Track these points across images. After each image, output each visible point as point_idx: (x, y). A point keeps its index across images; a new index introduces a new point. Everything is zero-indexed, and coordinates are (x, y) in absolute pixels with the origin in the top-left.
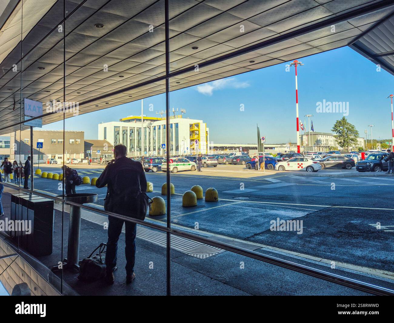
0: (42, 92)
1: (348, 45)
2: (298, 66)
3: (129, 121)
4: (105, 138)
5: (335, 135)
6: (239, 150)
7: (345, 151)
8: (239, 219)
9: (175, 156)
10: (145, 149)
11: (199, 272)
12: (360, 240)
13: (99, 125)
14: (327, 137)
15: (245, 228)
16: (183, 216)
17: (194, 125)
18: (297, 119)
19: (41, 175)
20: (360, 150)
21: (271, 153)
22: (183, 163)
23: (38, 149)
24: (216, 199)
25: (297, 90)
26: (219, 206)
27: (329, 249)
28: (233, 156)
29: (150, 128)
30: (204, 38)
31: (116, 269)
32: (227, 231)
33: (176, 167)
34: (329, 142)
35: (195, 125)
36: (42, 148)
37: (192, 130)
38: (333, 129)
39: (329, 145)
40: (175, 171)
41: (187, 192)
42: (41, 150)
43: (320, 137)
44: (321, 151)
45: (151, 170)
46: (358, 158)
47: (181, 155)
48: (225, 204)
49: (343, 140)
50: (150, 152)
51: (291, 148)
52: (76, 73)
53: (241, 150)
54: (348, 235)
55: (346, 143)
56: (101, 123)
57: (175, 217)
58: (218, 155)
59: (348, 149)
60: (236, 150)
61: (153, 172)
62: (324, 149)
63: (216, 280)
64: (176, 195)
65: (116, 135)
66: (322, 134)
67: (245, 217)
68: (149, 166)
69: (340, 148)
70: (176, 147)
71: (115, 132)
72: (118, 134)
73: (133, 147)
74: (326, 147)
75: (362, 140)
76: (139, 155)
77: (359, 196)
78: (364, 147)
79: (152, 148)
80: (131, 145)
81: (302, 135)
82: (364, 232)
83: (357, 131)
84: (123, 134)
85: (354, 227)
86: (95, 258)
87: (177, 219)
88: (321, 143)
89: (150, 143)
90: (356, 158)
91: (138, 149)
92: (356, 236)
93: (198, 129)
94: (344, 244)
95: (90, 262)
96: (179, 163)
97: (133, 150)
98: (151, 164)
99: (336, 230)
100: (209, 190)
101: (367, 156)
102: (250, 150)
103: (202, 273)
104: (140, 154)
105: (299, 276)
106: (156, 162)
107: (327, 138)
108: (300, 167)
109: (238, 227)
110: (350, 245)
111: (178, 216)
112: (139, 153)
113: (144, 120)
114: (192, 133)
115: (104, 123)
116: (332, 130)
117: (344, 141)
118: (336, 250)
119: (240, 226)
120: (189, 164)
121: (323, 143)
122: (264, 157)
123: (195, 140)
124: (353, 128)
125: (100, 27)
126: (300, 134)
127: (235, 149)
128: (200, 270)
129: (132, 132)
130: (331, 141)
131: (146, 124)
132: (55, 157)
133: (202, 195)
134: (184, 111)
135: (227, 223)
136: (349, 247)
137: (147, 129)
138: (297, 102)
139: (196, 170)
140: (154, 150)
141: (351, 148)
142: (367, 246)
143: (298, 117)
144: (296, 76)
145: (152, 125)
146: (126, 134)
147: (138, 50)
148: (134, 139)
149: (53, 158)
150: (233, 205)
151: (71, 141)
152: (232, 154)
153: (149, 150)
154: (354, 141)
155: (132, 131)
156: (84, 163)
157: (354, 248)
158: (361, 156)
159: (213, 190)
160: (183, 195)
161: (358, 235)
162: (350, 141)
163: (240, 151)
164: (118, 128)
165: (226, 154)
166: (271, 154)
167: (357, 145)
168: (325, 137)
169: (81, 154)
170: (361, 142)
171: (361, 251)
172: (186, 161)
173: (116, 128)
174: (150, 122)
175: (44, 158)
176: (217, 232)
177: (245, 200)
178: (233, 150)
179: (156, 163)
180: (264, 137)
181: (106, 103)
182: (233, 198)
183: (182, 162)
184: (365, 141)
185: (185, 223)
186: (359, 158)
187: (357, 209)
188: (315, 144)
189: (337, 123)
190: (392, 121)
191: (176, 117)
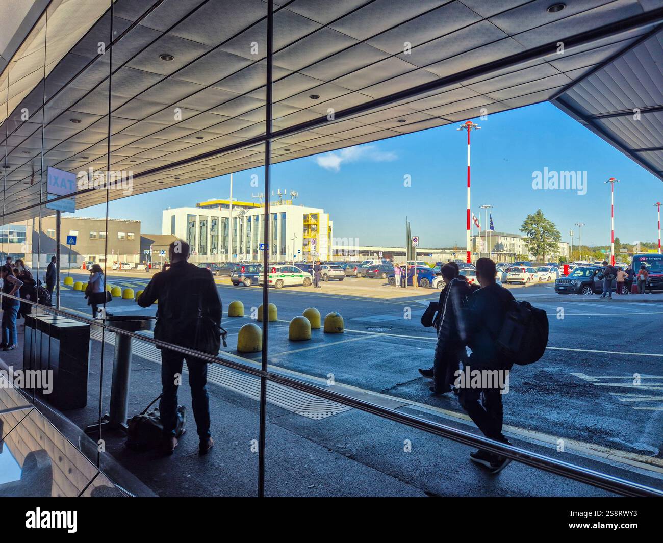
0: (77, 158)
1: (550, 99)
2: (472, 129)
3: (210, 207)
4: (173, 231)
5: (524, 237)
6: (378, 256)
7: (539, 262)
8: (374, 362)
9: (279, 263)
10: (235, 252)
11: (311, 440)
12: (557, 396)
13: (165, 212)
14: (512, 240)
15: (383, 375)
16: (289, 355)
17: (310, 216)
18: (468, 211)
19: (73, 286)
20: (562, 261)
21: (425, 262)
22: (291, 274)
23: (69, 246)
24: (340, 329)
25: (469, 167)
26: (345, 341)
27: (510, 409)
28: (369, 264)
29: (242, 219)
30: (328, 82)
31: (185, 432)
32: (355, 378)
33: (281, 280)
34: (516, 248)
35: (312, 216)
36: (75, 244)
37: (306, 224)
38: (521, 228)
39: (516, 252)
40: (279, 285)
41: (295, 319)
42: (74, 248)
43: (501, 240)
44: (503, 261)
45: (241, 282)
46: (558, 273)
47: (290, 261)
48: (353, 338)
49: (536, 245)
50: (241, 255)
51: (457, 255)
52: (131, 131)
53: (381, 256)
54: (540, 389)
55: (540, 250)
56: (167, 209)
57: (277, 355)
58: (345, 263)
59: (543, 260)
60: (373, 255)
61: (245, 285)
62: (507, 259)
63: (336, 452)
64: (280, 322)
65: (190, 228)
66: (505, 235)
67: (384, 358)
68: (240, 277)
69: (532, 258)
70: (282, 249)
71: (188, 223)
72: (193, 226)
73: (216, 246)
74: (510, 255)
75: (566, 246)
76: (224, 260)
77: (557, 331)
78: (568, 257)
79: (244, 250)
80: (212, 244)
81: (475, 236)
82: (563, 385)
83: (558, 232)
84: (201, 227)
85: (549, 377)
86: (152, 414)
87: (280, 358)
88: (503, 249)
89: (241, 242)
90: (555, 272)
91: (223, 250)
92: (550, 391)
93: (316, 222)
94: (532, 403)
95: (144, 420)
96: (285, 274)
97: (215, 252)
98: (243, 274)
99: (521, 381)
100: (330, 316)
101: (573, 270)
102: (394, 257)
103: (315, 442)
104: (227, 257)
105: (462, 450)
106: (251, 271)
107: (512, 242)
109: (372, 373)
110: (541, 404)
111: (281, 354)
112: (224, 256)
113: (233, 206)
114: (307, 228)
115: (171, 208)
116: (520, 230)
117: (538, 246)
118: (519, 411)
119: (375, 372)
120: (301, 276)
121: (506, 249)
122: (416, 267)
123: (311, 239)
124: (552, 226)
125: (168, 59)
126: (471, 233)
127: (372, 254)
128: (312, 437)
129: (215, 224)
130: (518, 247)
131: (236, 212)
132: (94, 258)
133: (320, 323)
134: (296, 194)
135: (355, 367)
136: (540, 407)
137: (238, 220)
138: (469, 186)
139: (311, 284)
140: (248, 252)
141: (549, 257)
142: (567, 406)
143: (469, 207)
144: (469, 146)
145: (246, 214)
146: (205, 227)
147: (227, 98)
148: (218, 235)
149: (91, 260)
150: (365, 339)
151: (121, 234)
152: (368, 262)
153: (241, 253)
154: (553, 247)
155: (215, 223)
156: (140, 270)
157: (547, 409)
158: (563, 270)
159: (337, 315)
160: (290, 322)
161: (554, 389)
162: (548, 247)
163: (379, 258)
164: (193, 218)
165: (357, 262)
166: (426, 264)
167: (558, 254)
168: (510, 240)
169: (135, 256)
170: (564, 250)
171: (558, 413)
172: (296, 271)
173: (190, 218)
174: (242, 209)
175: (78, 261)
176: (340, 380)
177: (384, 332)
178: (368, 255)
179: (249, 273)
180: (417, 237)
181: (176, 179)
182: (367, 328)
183: (290, 272)
184: (570, 247)
185: (291, 364)
186: (560, 274)
187: (553, 349)
188: (494, 250)
189: (528, 219)
190: (612, 218)
191: (283, 203)
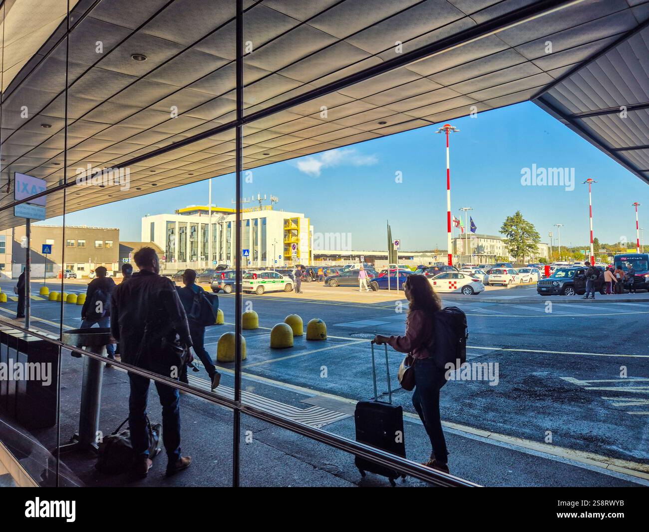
0: (49, 164)
1: (531, 99)
2: (450, 132)
3: (189, 213)
4: (152, 238)
5: (504, 238)
6: (360, 260)
7: (519, 263)
8: (359, 369)
9: (260, 269)
10: (215, 258)
11: (295, 457)
12: (548, 402)
13: (143, 219)
14: (492, 241)
15: (368, 384)
16: (271, 364)
17: (290, 221)
18: (449, 213)
19: (48, 296)
20: (542, 261)
21: (406, 265)
22: (272, 280)
23: (44, 255)
24: (323, 336)
25: (448, 170)
26: (329, 348)
27: (501, 417)
28: (350, 269)
29: (221, 225)
30: (307, 83)
31: (160, 452)
32: (340, 387)
33: (262, 286)
34: (496, 249)
35: (292, 220)
36: (50, 253)
37: (287, 229)
38: (501, 230)
39: (496, 254)
40: (260, 291)
41: (277, 326)
42: (49, 256)
43: (482, 242)
44: (483, 263)
45: (221, 289)
46: (539, 275)
47: (271, 266)
48: (336, 345)
49: (516, 247)
50: (221, 261)
51: (438, 258)
52: (103, 135)
53: (362, 260)
54: (530, 395)
55: (520, 251)
56: (146, 216)
57: (259, 364)
58: (326, 268)
59: (523, 261)
60: (355, 259)
61: (225, 292)
62: (488, 261)
63: (321, 469)
64: (261, 329)
65: (169, 235)
66: (485, 237)
67: (368, 365)
68: (220, 283)
69: (512, 259)
70: (263, 255)
71: (168, 230)
72: (172, 233)
73: (196, 253)
74: (491, 257)
75: (545, 247)
76: (204, 267)
77: (542, 333)
78: (547, 258)
79: (224, 256)
80: (192, 251)
81: (456, 239)
82: (554, 390)
83: (537, 233)
84: (181, 234)
85: (538, 381)
86: (124, 434)
87: (262, 367)
88: (483, 250)
89: (221, 248)
90: (537, 273)
91: (203, 257)
92: (540, 397)
93: (297, 227)
94: (524, 409)
95: (115, 441)
96: (265, 280)
97: (194, 258)
98: (223, 281)
99: (511, 386)
100: (312, 323)
101: (554, 271)
102: (376, 261)
103: (299, 458)
104: (207, 264)
106: (231, 278)
107: (492, 244)
108: (453, 287)
109: (357, 382)
110: (533, 411)
111: (263, 363)
112: (204, 262)
113: (213, 212)
114: (288, 232)
115: (150, 215)
116: (500, 232)
117: (518, 248)
118: (511, 418)
119: (360, 380)
120: (283, 282)
121: (487, 251)
122: (398, 271)
123: (292, 244)
124: (531, 228)
125: (140, 59)
126: (452, 235)
127: (353, 258)
128: (296, 453)
129: (195, 231)
130: (498, 248)
131: (216, 218)
132: (72, 267)
133: (302, 331)
134: (276, 199)
135: (340, 375)
136: (532, 414)
137: (218, 226)
138: (448, 188)
139: (292, 290)
140: (228, 258)
141: (528, 258)
142: (560, 413)
143: (449, 210)
144: (448, 149)
145: (226, 220)
146: (184, 233)
147: (203, 100)
148: (197, 242)
149: (69, 269)
150: (349, 346)
151: (98, 243)
152: (349, 266)
153: (221, 259)
154: (532, 248)
155: (194, 229)
157: (539, 416)
158: (544, 271)
159: (319, 322)
160: (272, 329)
161: (545, 395)
162: (527, 248)
163: (361, 262)
164: (172, 224)
165: (339, 266)
166: (407, 267)
167: (537, 255)
168: (490, 242)
169: (113, 264)
170: (543, 251)
171: (551, 420)
172: (277, 277)
173: (169, 224)
174: (221, 215)
175: (54, 270)
176: (324, 389)
177: (368, 338)
178: (350, 260)
179: (230, 279)
180: (399, 241)
181: (153, 185)
182: (350, 335)
183: (271, 278)
184: (549, 248)
185: (273, 374)
186: (541, 275)
187: (540, 353)
188: (475, 252)
189: (508, 220)
190: (591, 218)
191: (263, 208)
